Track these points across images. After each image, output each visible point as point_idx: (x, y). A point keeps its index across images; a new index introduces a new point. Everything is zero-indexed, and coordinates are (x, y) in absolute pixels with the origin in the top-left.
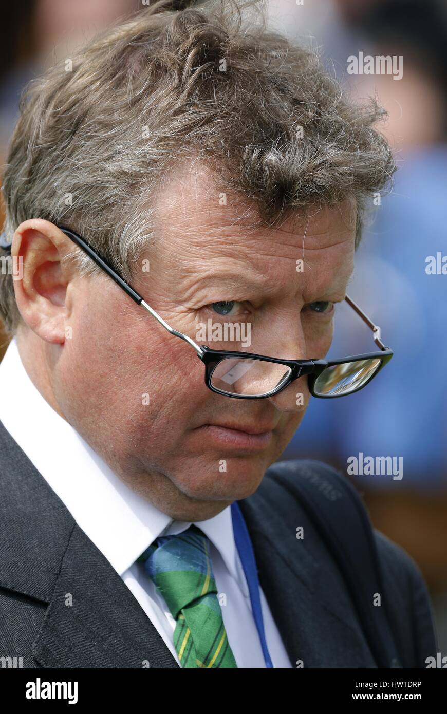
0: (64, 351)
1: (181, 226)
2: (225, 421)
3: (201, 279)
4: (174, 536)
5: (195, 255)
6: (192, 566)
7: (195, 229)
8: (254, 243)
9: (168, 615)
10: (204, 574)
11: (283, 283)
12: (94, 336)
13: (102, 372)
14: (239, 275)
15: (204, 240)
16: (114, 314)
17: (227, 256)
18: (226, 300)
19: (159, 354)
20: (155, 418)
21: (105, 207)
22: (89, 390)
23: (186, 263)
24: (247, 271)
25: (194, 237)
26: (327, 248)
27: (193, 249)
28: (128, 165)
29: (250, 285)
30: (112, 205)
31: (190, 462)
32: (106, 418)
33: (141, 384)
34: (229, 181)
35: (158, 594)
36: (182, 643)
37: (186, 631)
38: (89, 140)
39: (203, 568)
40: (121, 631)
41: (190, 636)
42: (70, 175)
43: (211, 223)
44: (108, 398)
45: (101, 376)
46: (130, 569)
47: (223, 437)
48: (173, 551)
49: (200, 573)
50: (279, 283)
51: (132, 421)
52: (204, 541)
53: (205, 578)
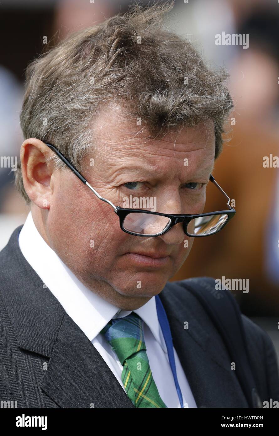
0: (49, 213)
1: (107, 139)
2: (138, 250)
3: (119, 169)
4: (121, 319)
5: (115, 156)
6: (131, 335)
7: (115, 141)
8: (148, 148)
9: (119, 363)
10: (138, 340)
11: (165, 171)
12: (63, 203)
13: (68, 224)
14: (140, 167)
15: (119, 147)
16: (73, 190)
17: (133, 156)
18: (133, 181)
19: (98, 212)
20: (97, 249)
21: (65, 130)
22: (62, 235)
23: (110, 160)
24: (144, 164)
25: (114, 145)
26: (192, 152)
27: (114, 152)
28: (78, 105)
29: (147, 172)
30: (69, 128)
31: (120, 274)
32: (72, 250)
33: (89, 229)
34: (132, 112)
35: (113, 351)
36: (126, 379)
37: (128, 372)
38: (59, 93)
39: (138, 336)
40: (91, 373)
41: (131, 375)
42: (48, 113)
43: (123, 137)
44: (72, 238)
45: (68, 226)
46: (97, 337)
47: (138, 260)
48: (121, 327)
49: (136, 339)
50: (163, 170)
51: (85, 251)
52: (140, 321)
53: (139, 341)
